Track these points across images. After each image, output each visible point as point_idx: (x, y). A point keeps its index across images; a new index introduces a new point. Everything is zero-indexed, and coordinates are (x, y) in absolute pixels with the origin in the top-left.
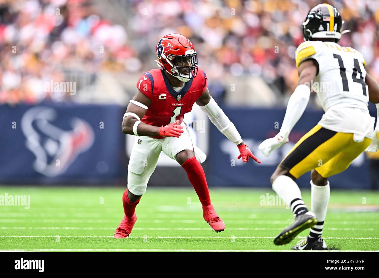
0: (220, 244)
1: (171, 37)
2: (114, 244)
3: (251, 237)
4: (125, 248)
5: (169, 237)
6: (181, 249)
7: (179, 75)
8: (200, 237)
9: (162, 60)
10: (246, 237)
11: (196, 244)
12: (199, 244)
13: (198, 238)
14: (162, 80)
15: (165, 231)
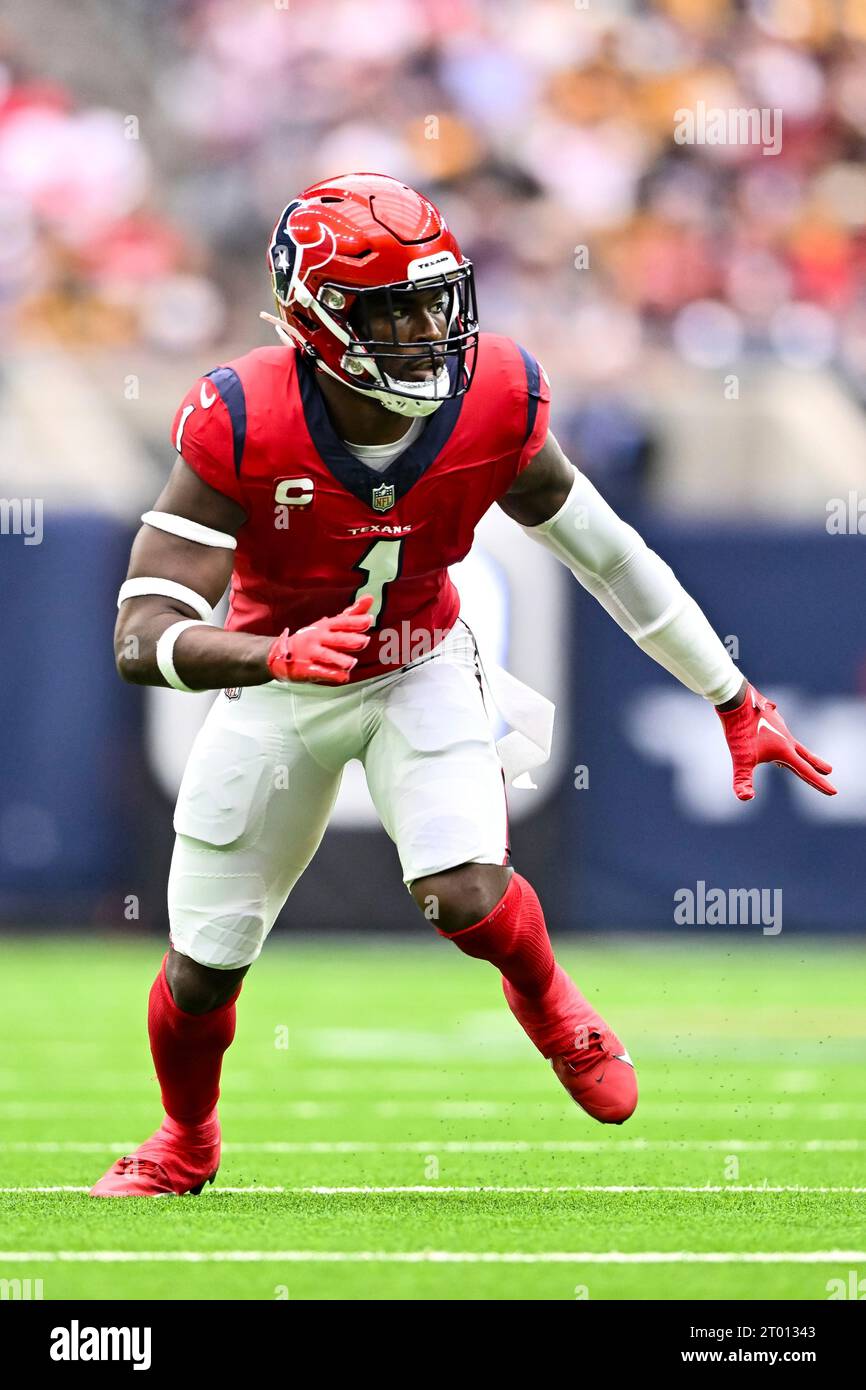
0: (630, 1222)
1: (335, 191)
2: (88, 1226)
3: (782, 1186)
4: (146, 1248)
5: (366, 1190)
6: (427, 1248)
7: (383, 385)
8: (526, 1189)
9: (295, 313)
10: (759, 1189)
11: (506, 1224)
12: (519, 1224)
13: (517, 1194)
14: (294, 410)
15: (347, 1158)
